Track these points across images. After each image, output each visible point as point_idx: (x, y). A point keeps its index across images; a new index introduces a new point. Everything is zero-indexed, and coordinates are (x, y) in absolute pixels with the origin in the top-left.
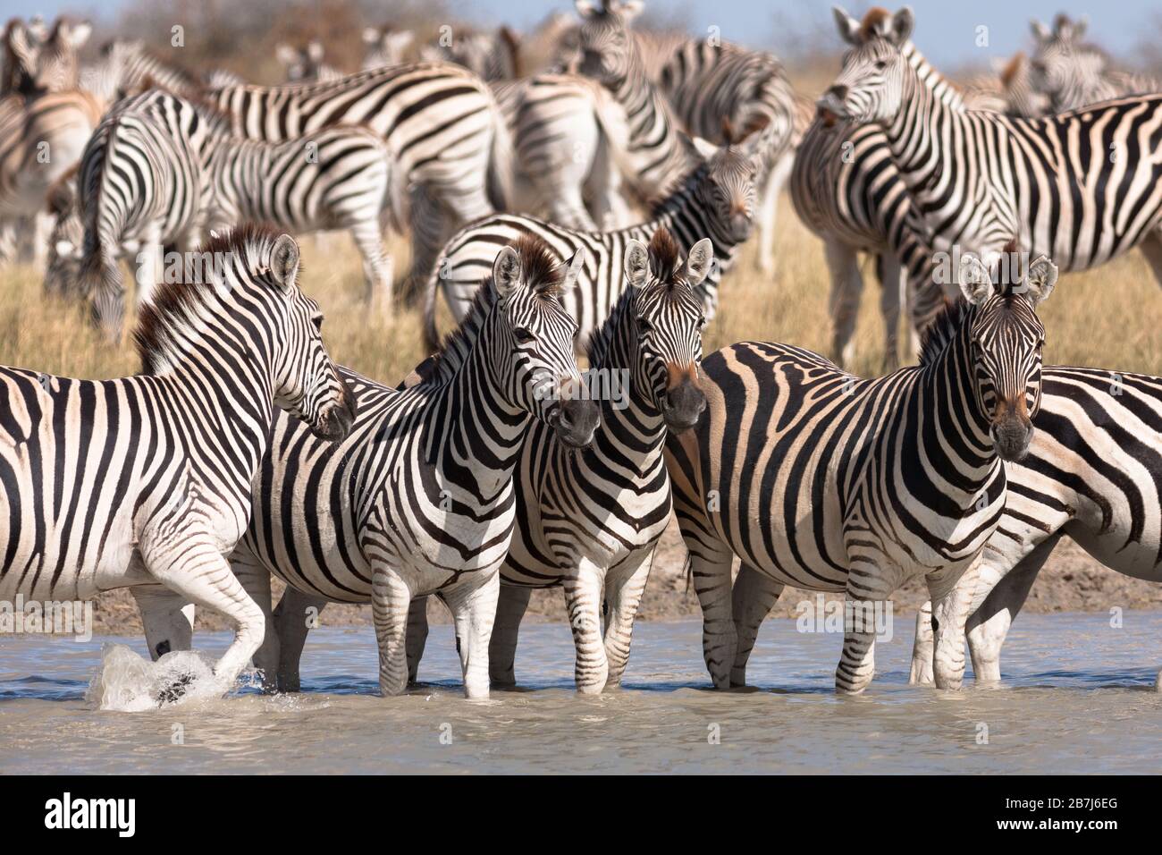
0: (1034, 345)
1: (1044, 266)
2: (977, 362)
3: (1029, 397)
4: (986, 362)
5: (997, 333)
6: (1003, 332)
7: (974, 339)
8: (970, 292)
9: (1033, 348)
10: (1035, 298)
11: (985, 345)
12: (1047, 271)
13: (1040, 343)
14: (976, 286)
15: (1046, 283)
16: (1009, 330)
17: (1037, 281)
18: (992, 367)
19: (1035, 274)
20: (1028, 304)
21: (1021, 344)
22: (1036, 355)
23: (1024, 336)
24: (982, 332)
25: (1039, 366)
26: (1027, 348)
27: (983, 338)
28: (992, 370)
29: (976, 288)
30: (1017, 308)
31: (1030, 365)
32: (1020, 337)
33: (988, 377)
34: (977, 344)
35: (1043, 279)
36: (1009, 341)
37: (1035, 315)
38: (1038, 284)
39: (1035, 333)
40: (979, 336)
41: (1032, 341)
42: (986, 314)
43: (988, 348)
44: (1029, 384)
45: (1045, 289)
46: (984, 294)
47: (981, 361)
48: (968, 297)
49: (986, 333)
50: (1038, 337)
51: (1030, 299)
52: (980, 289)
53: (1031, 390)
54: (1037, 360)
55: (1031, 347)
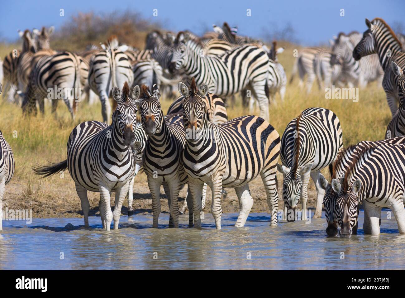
0: (201, 109)
1: (205, 86)
3: (198, 123)
4: (186, 112)
5: (190, 104)
6: (191, 104)
7: (183, 106)
9: (200, 109)
11: (186, 108)
12: (206, 88)
14: (184, 91)
15: (206, 91)
16: (193, 103)
19: (202, 88)
20: (200, 97)
21: (196, 108)
22: (201, 111)
23: (198, 106)
26: (198, 109)
27: (185, 106)
28: (187, 115)
29: (184, 92)
30: (196, 98)
31: (199, 114)
32: (196, 106)
33: (186, 117)
35: (204, 90)
36: (193, 107)
38: (203, 91)
39: (201, 105)
40: (184, 105)
41: (200, 107)
42: (187, 99)
43: (187, 109)
44: (198, 119)
45: (205, 93)
46: (186, 94)
49: (186, 104)
50: (202, 107)
52: (185, 92)
53: (199, 122)
54: (201, 113)
55: (199, 109)
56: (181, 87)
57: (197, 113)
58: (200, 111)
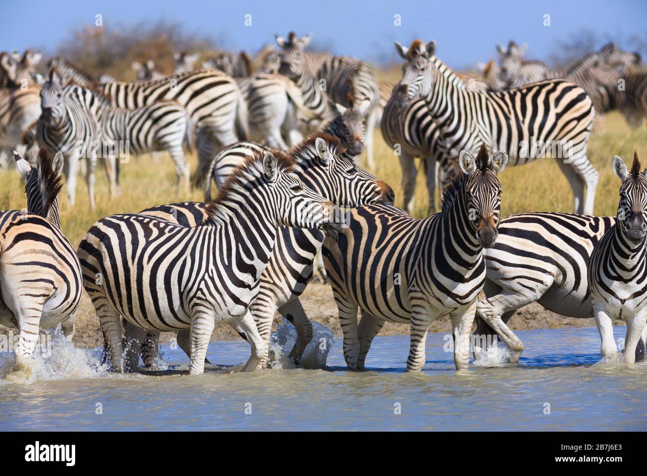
0: (497, 192)
1: (501, 155)
2: (469, 202)
3: (495, 217)
4: (474, 201)
5: (479, 187)
6: (481, 186)
7: (468, 191)
8: (465, 168)
9: (497, 194)
10: (497, 171)
11: (473, 193)
12: (502, 157)
13: (500, 192)
14: (468, 165)
15: (502, 163)
16: (484, 186)
17: (498, 162)
18: (477, 203)
19: (497, 159)
20: (493, 173)
21: (491, 192)
23: (492, 188)
24: (471, 187)
25: (499, 203)
26: (493, 194)
27: (472, 190)
29: (468, 167)
30: (488, 176)
31: (495, 202)
32: (490, 189)
33: (475, 208)
34: (469, 193)
35: (500, 161)
36: (485, 191)
37: (497, 179)
38: (498, 164)
39: (497, 187)
40: (470, 189)
41: (496, 190)
42: (473, 178)
43: (475, 195)
44: (495, 211)
45: (502, 166)
46: (472, 169)
47: (471, 201)
48: (464, 171)
49: (473, 187)
50: (499, 189)
51: (495, 171)
52: (470, 167)
53: (496, 214)
54: (498, 200)
55: (495, 193)
56: (464, 158)
57: (491, 200)
58: (497, 197)
